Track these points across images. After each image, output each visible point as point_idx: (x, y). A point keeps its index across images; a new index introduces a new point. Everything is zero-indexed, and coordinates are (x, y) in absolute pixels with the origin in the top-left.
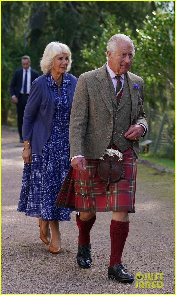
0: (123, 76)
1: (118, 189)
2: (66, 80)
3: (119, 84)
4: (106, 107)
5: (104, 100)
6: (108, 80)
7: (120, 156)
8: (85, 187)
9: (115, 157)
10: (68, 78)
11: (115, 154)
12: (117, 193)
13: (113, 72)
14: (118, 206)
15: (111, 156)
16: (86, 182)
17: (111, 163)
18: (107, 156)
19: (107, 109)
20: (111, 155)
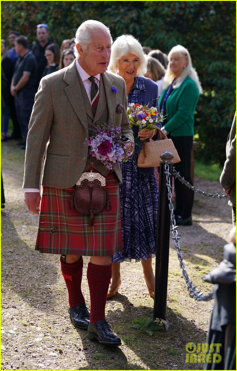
0: (98, 77)
1: (104, 228)
2: (139, 85)
3: (94, 88)
4: (79, 119)
5: (75, 111)
6: (79, 82)
7: (103, 181)
8: (58, 220)
9: (96, 182)
10: (143, 82)
11: (96, 178)
12: (103, 233)
13: (85, 72)
14: (105, 250)
15: (91, 182)
16: (59, 214)
17: (91, 190)
18: (85, 182)
19: (81, 122)
20: (91, 180)
